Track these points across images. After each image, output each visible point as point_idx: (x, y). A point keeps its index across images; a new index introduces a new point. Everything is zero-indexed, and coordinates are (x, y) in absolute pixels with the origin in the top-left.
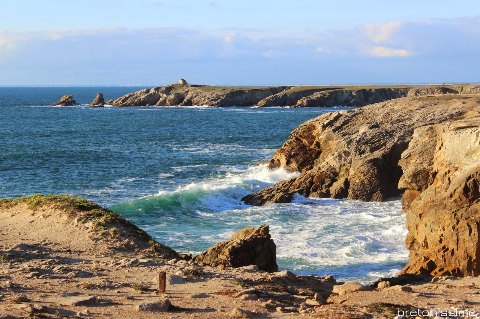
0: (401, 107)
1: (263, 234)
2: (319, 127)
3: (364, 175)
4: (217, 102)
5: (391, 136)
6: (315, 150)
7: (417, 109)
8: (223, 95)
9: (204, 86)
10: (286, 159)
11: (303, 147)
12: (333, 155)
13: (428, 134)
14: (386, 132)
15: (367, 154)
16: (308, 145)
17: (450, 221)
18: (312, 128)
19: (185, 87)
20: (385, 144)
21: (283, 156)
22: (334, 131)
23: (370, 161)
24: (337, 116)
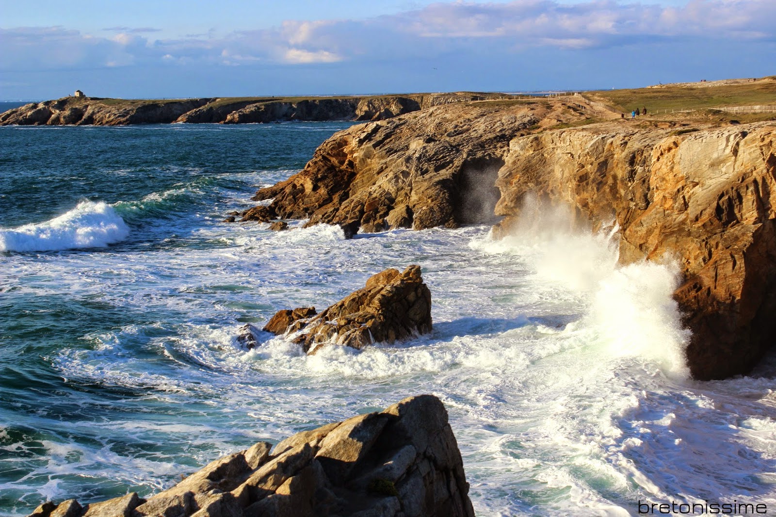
0: (455, 116)
1: (414, 278)
2: (354, 143)
3: (432, 201)
4: (125, 118)
5: (458, 151)
6: (347, 171)
7: (476, 118)
8: (132, 110)
9: (107, 99)
10: (312, 183)
11: (332, 168)
12: (386, 176)
13: (532, 146)
14: (451, 146)
15: (432, 174)
16: (338, 165)
17: (699, 252)
18: (344, 143)
19: (83, 101)
20: (452, 162)
21: (308, 179)
22: (375, 146)
23: (438, 183)
24: (375, 128)
